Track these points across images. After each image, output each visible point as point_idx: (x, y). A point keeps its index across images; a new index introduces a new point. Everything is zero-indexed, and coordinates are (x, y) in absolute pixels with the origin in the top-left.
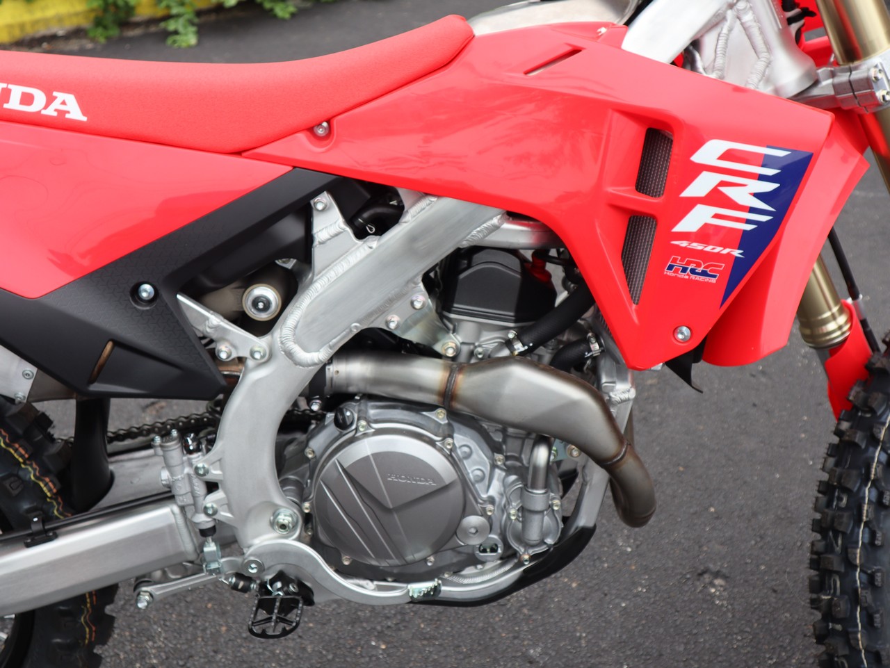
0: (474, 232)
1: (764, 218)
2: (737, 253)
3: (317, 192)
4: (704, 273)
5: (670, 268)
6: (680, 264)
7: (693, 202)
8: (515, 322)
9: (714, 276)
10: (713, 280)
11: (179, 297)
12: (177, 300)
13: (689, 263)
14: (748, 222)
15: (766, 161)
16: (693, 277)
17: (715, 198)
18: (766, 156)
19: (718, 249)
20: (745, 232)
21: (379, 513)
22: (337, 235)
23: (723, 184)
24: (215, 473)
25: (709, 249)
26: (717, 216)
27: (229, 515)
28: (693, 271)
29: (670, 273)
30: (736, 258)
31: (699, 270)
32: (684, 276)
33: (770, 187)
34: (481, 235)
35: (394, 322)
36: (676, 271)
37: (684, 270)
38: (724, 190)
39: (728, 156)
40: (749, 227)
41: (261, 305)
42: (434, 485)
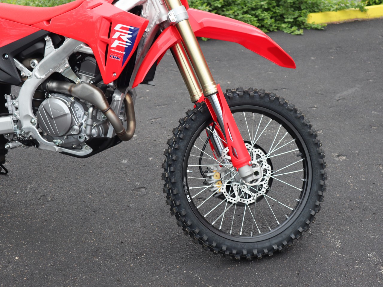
0: (76, 48)
1: (130, 44)
2: (124, 53)
3: (45, 36)
4: (117, 58)
5: (111, 56)
6: (112, 56)
7: (115, 39)
8: (94, 76)
9: (120, 59)
10: (119, 60)
11: (14, 59)
12: (13, 59)
13: (114, 55)
14: (126, 45)
15: (130, 30)
16: (115, 59)
17: (119, 39)
18: (129, 29)
19: (120, 52)
20: (125, 48)
21: (50, 119)
22: (50, 47)
23: (121, 35)
24: (17, 105)
25: (118, 52)
26: (119, 43)
27: (19, 117)
28: (115, 57)
29: (110, 58)
30: (124, 54)
31: (116, 57)
32: (113, 58)
33: (130, 36)
34: (78, 49)
35: (61, 71)
36: (112, 57)
37: (113, 57)
38: (121, 37)
39: (122, 28)
40: (126, 46)
41: (33, 64)
42: (63, 113)
